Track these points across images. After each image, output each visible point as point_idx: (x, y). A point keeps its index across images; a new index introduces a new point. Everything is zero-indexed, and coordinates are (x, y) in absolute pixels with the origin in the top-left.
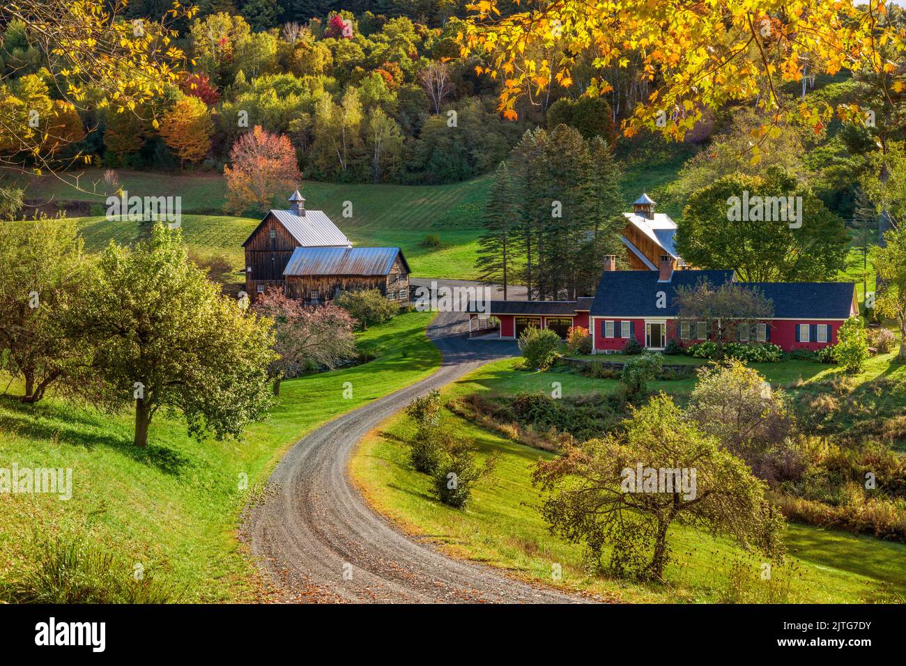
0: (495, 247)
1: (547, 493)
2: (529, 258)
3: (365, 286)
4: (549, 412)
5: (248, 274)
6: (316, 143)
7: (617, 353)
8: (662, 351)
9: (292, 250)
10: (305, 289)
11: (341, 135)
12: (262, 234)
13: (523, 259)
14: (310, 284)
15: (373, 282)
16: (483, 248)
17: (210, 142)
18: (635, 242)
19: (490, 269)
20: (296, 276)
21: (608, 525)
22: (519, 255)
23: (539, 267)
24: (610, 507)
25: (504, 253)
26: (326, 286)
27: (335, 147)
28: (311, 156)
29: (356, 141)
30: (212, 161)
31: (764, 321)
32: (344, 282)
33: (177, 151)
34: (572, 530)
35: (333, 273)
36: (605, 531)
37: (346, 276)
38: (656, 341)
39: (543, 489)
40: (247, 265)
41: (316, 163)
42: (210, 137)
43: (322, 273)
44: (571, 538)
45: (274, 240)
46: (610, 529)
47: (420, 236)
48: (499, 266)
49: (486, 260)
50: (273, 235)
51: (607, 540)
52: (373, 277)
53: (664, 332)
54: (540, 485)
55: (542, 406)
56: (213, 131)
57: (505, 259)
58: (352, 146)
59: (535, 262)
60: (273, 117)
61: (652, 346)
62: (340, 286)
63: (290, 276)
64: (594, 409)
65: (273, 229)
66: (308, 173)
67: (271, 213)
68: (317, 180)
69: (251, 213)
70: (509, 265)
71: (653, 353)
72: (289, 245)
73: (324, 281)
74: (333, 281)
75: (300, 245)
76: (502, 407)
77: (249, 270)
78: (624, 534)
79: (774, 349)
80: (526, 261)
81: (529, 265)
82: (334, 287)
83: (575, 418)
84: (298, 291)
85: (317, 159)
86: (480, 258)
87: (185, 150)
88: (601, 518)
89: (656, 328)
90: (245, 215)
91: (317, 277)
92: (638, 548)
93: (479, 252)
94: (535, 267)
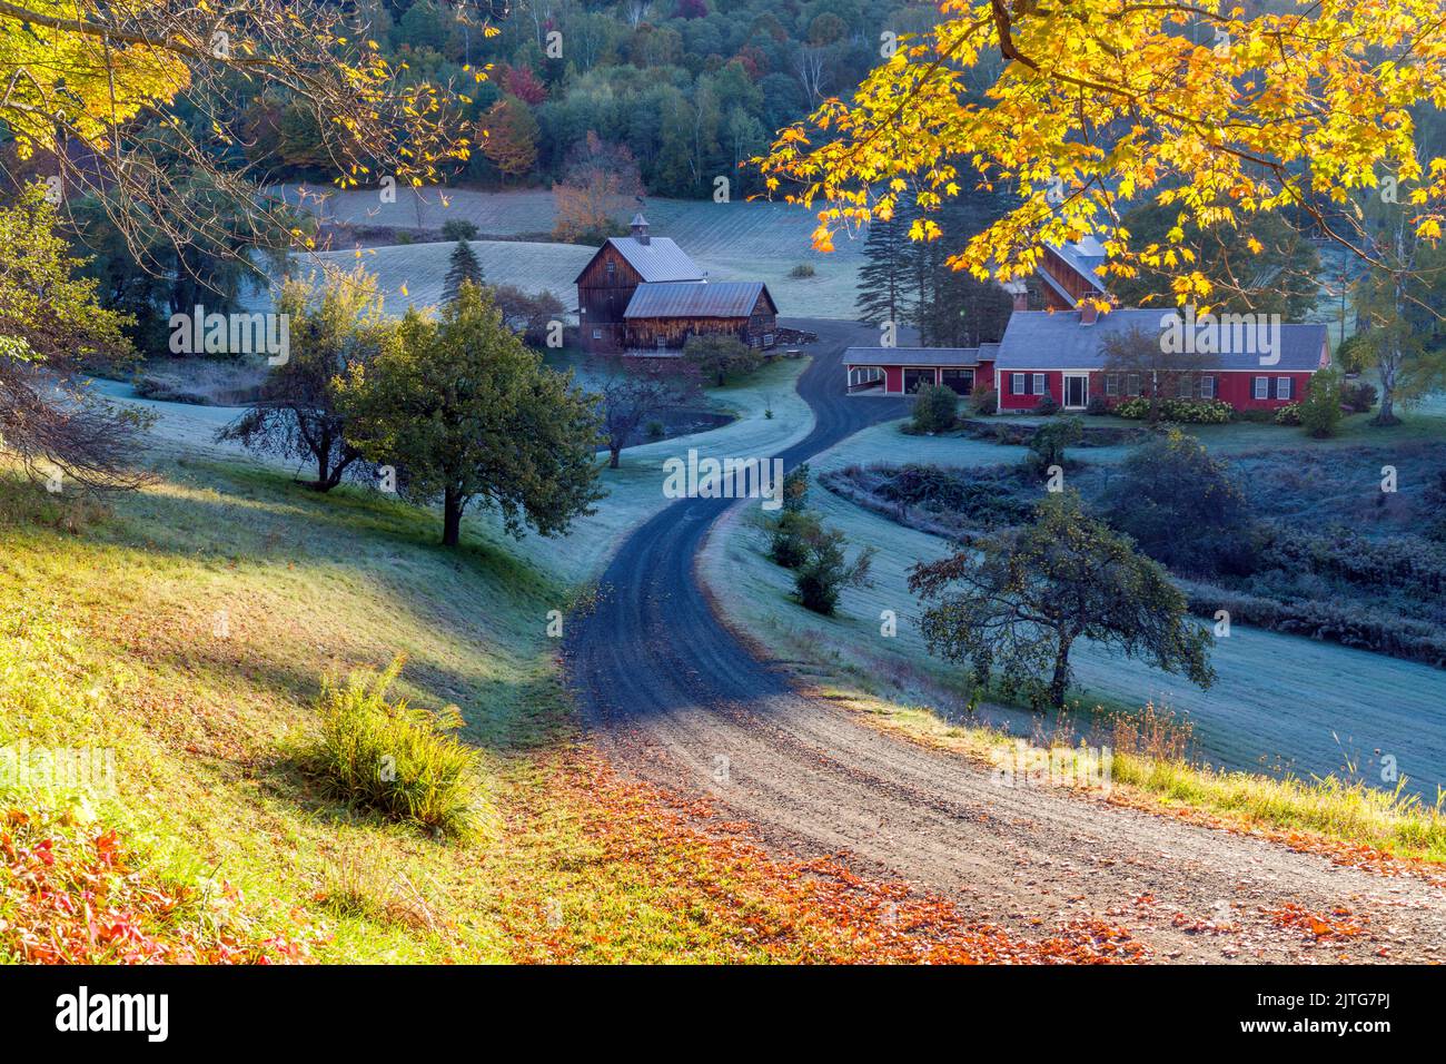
0: (880, 280)
1: (925, 603)
2: (922, 294)
3: (722, 329)
4: (941, 487)
5: (581, 315)
6: (663, 150)
7: (1028, 414)
8: (1083, 411)
9: (634, 287)
10: (651, 334)
11: (694, 141)
12: (598, 267)
13: (915, 296)
14: (656, 328)
15: (731, 325)
16: (866, 282)
17: (537, 150)
18: (1053, 272)
19: (874, 308)
20: (639, 319)
21: (998, 643)
22: (911, 289)
23: (935, 306)
24: (1001, 619)
25: (892, 288)
26: (675, 332)
27: (686, 156)
28: (658, 166)
29: (712, 147)
30: (539, 174)
31: (1212, 374)
32: (697, 325)
33: (497, 163)
34: (954, 648)
35: (683, 314)
36: (994, 650)
37: (699, 318)
38: (1076, 400)
39: (922, 597)
40: (581, 306)
41: (664, 175)
42: (536, 145)
43: (671, 314)
44: (953, 657)
45: (612, 274)
46: (1000, 647)
47: (791, 266)
48: (886, 304)
49: (868, 297)
50: (611, 269)
51: (996, 660)
52: (731, 319)
53: (1086, 388)
54: (918, 592)
55: (933, 480)
56: (539, 138)
57: (893, 295)
58: (707, 153)
59: (930, 300)
60: (608, 119)
61: (1072, 404)
62: (692, 330)
63: (632, 319)
64: (997, 483)
65: (612, 260)
66: (655, 188)
67: (609, 242)
68: (665, 196)
69: (586, 238)
70: (897, 303)
71: (1072, 413)
72: (629, 281)
73: (673, 324)
74: (684, 325)
75: (644, 281)
76: (886, 481)
77: (584, 311)
78: (1016, 653)
79: (1222, 407)
80: (918, 298)
81: (922, 303)
82: (685, 332)
83: (972, 495)
84: (642, 337)
85: (664, 170)
86: (863, 295)
87: (507, 162)
88: (988, 633)
89: (1076, 383)
90: (579, 241)
91: (665, 320)
92: (1034, 670)
93: (860, 287)
94: (929, 306)
